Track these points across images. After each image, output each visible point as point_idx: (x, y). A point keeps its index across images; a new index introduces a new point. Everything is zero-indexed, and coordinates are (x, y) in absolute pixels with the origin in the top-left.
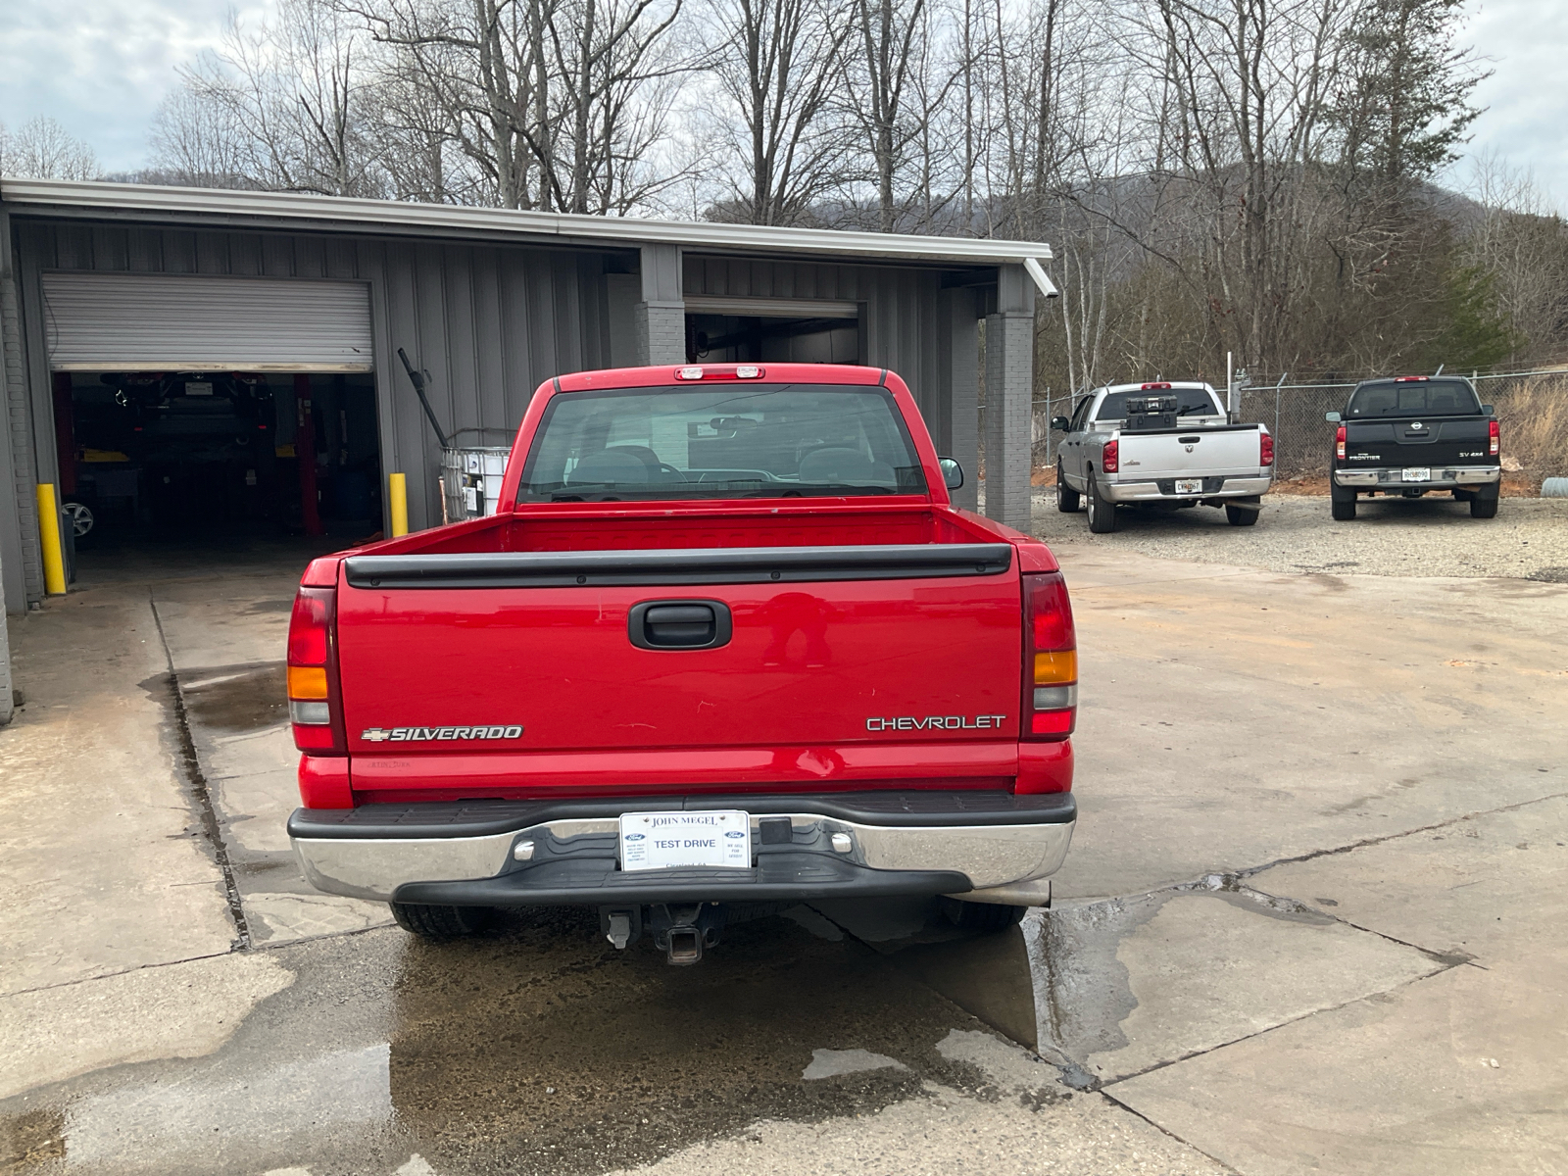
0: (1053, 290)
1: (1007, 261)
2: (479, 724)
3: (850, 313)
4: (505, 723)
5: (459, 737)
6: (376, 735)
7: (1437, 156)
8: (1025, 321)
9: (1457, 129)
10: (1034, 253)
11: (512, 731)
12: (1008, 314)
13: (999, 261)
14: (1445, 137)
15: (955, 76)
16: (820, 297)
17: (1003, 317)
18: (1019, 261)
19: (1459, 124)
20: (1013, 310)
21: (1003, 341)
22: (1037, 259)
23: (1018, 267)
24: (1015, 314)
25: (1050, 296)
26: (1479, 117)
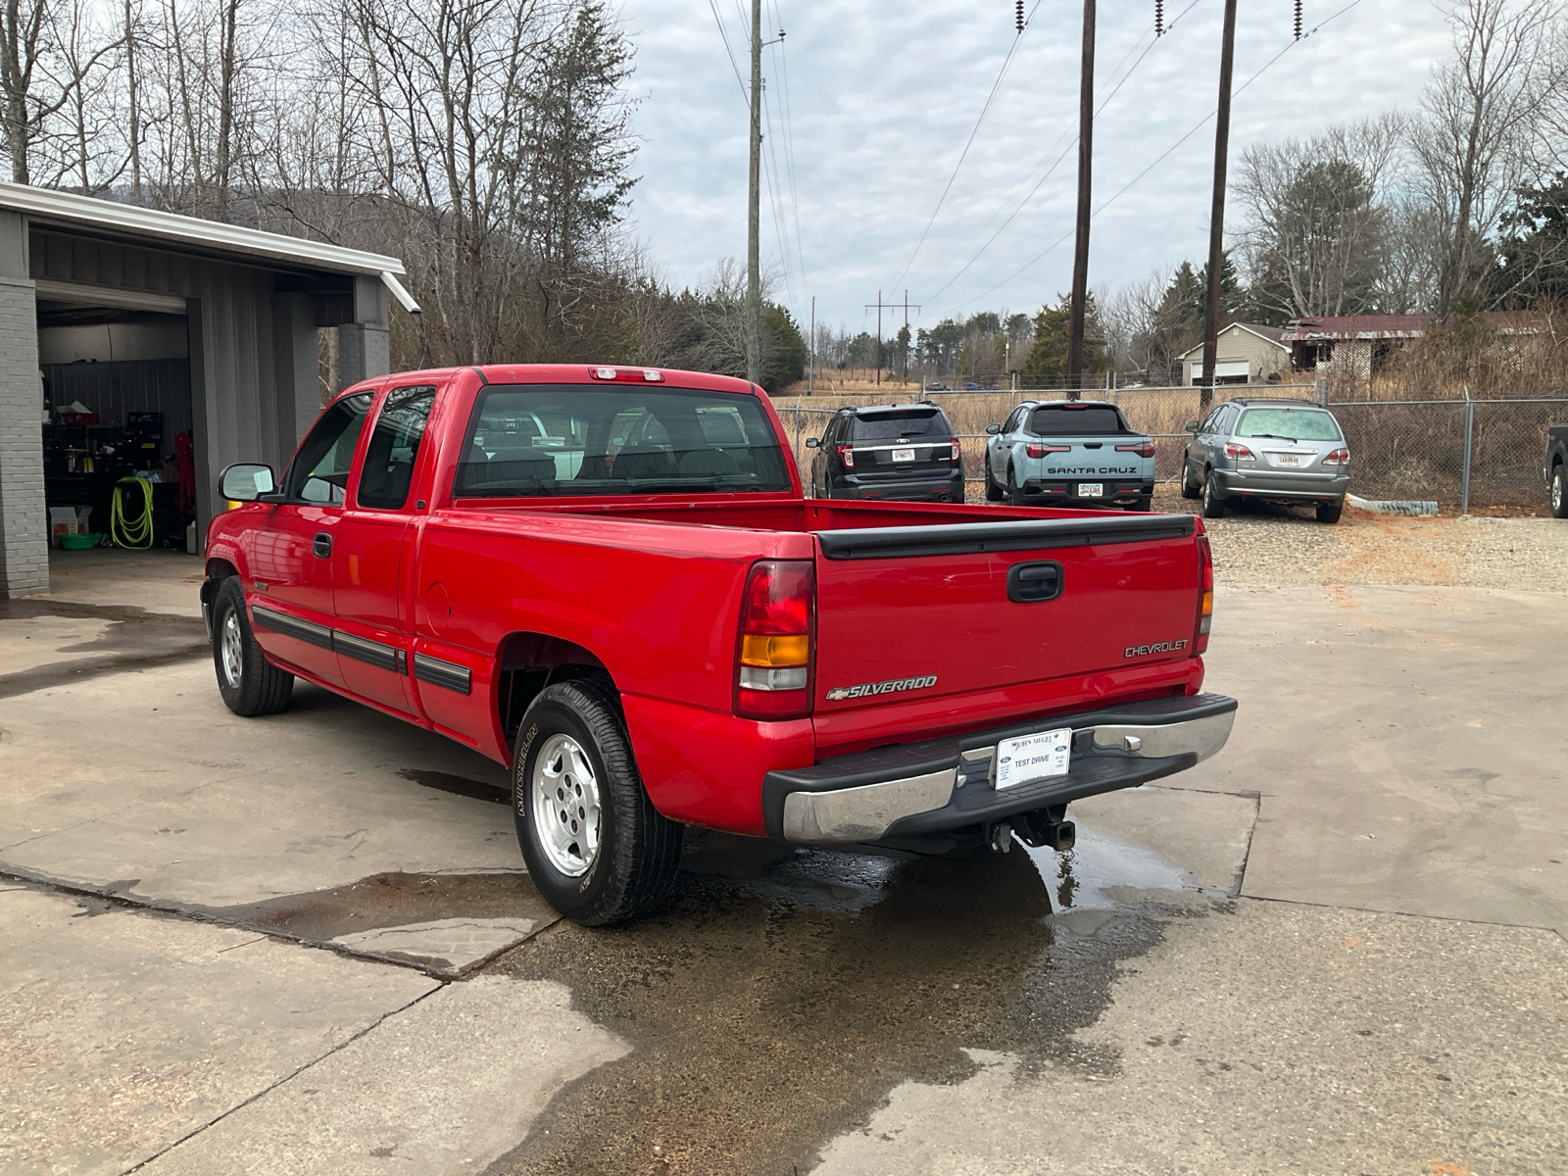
0: (416, 306)
1: (366, 272)
2: (910, 677)
3: (178, 309)
4: (925, 674)
5: (896, 689)
6: (838, 694)
7: (604, 215)
8: (382, 334)
9: (621, 194)
10: (390, 268)
11: (928, 681)
12: (367, 325)
13: (359, 271)
14: (612, 200)
15: (98, 55)
16: (150, 288)
17: (361, 327)
18: (377, 274)
19: (622, 188)
20: (369, 322)
21: (362, 353)
22: (393, 274)
23: (375, 279)
24: (373, 326)
25: (415, 312)
26: (636, 184)
